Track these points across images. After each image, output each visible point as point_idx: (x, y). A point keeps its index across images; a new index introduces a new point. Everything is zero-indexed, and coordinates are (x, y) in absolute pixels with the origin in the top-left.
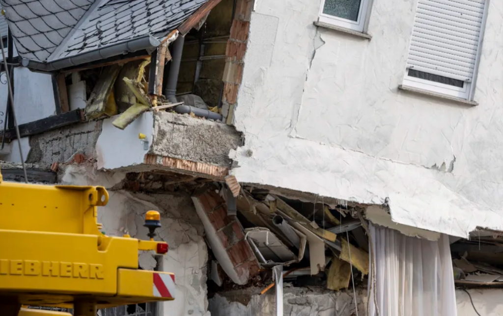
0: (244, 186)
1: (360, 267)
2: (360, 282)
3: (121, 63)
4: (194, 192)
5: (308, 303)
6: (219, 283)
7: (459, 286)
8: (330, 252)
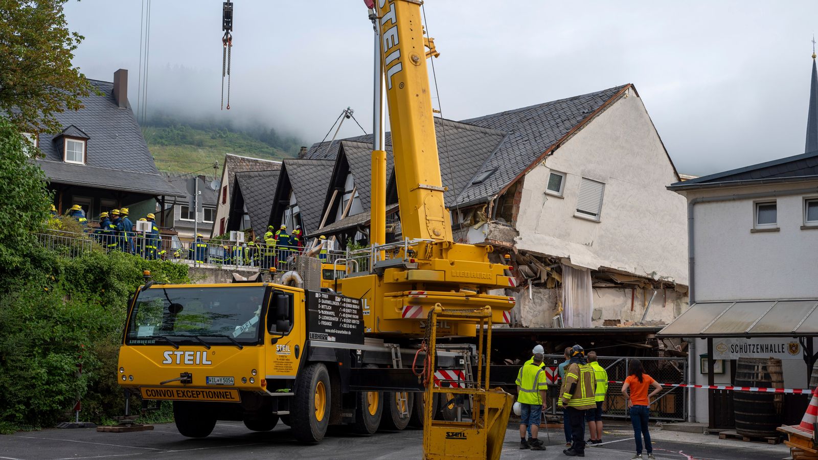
0: (519, 251)
1: (559, 280)
2: (559, 285)
3: (476, 207)
4: (500, 252)
5: (540, 293)
7: (594, 287)
8: (548, 274)
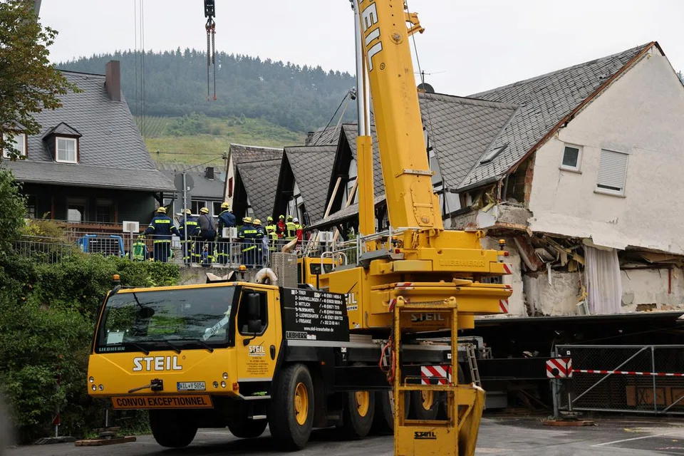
0: (534, 233)
1: (581, 262)
2: (581, 268)
3: (485, 187)
4: (514, 236)
5: (561, 277)
6: (526, 270)
7: (621, 269)
8: (569, 257)
